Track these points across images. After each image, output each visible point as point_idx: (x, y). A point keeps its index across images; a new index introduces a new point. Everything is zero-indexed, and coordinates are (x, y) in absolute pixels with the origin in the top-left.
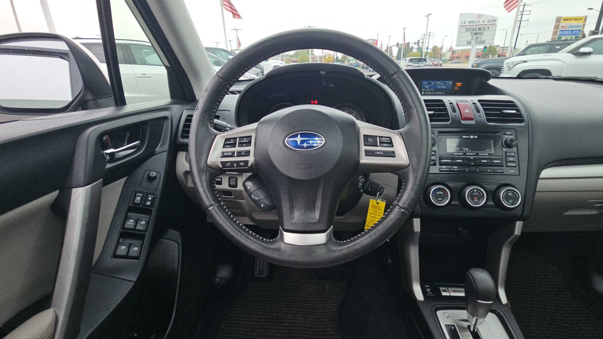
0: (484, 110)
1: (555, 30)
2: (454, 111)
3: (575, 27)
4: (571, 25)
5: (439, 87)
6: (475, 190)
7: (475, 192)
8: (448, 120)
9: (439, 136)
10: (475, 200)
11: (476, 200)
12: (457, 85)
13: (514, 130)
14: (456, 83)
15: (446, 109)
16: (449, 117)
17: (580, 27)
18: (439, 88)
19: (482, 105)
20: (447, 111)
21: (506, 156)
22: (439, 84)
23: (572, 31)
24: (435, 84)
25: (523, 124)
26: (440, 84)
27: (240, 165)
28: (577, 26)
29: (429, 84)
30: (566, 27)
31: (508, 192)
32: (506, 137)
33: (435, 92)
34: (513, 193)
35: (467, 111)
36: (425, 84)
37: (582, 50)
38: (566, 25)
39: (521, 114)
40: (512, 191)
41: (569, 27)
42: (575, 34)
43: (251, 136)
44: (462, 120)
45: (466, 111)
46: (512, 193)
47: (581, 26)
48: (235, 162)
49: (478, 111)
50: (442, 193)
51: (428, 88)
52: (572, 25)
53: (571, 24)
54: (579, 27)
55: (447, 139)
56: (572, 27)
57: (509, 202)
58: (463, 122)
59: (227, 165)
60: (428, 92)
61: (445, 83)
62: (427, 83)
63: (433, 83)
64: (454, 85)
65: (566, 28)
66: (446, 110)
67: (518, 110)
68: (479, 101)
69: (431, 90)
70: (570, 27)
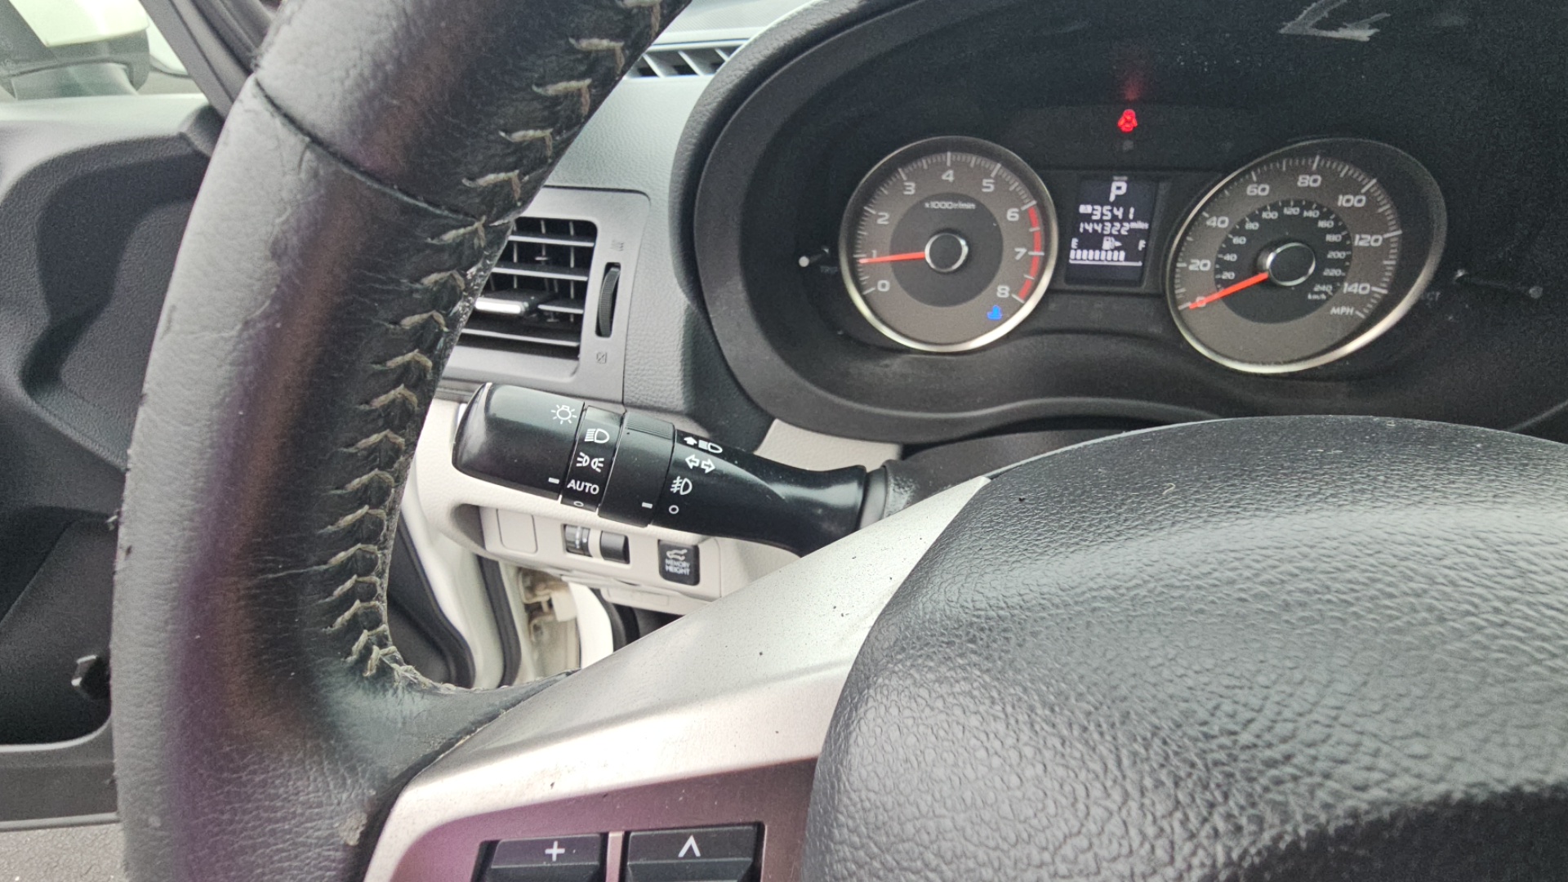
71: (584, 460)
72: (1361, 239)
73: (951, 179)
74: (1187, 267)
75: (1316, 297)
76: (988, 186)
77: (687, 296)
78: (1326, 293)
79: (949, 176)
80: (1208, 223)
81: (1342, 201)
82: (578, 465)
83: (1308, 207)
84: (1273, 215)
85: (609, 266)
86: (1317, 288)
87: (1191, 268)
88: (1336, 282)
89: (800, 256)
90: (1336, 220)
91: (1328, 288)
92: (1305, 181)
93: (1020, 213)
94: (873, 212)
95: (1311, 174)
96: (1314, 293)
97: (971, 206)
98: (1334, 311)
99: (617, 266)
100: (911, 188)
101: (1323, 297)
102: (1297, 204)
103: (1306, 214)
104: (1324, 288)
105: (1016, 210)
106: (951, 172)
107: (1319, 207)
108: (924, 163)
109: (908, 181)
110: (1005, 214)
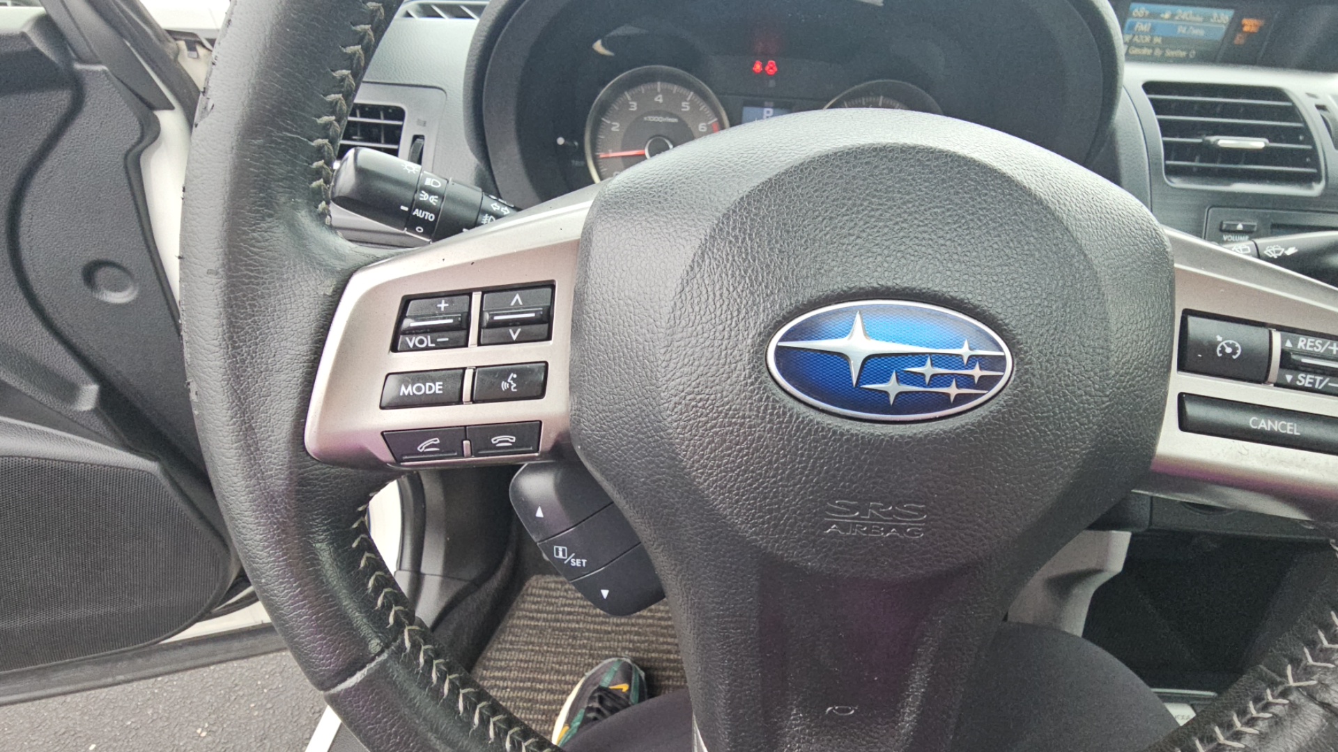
5: (1182, 30)
8: (1314, 180)
12: (1246, 29)
14: (1245, 21)
18: (1181, 33)
22: (1185, 20)
24: (1173, 16)
26: (1190, 21)
27: (494, 447)
29: (1154, 15)
33: (1164, 49)
36: (1137, 17)
43: (551, 285)
48: (465, 431)
51: (1143, 33)
59: (422, 447)
60: (1141, 46)
61: (1207, 19)
62: (1147, 13)
63: (1167, 16)
64: (1236, 25)
69: (1152, 40)
71: (424, 197)
73: (661, 101)
76: (686, 106)
77: (476, 157)
79: (659, 99)
82: (421, 199)
85: (415, 137)
89: (558, 137)
93: (707, 126)
94: (609, 122)
97: (675, 120)
99: (422, 137)
100: (634, 106)
105: (704, 124)
106: (660, 96)
108: (642, 89)
109: (632, 100)
110: (697, 127)
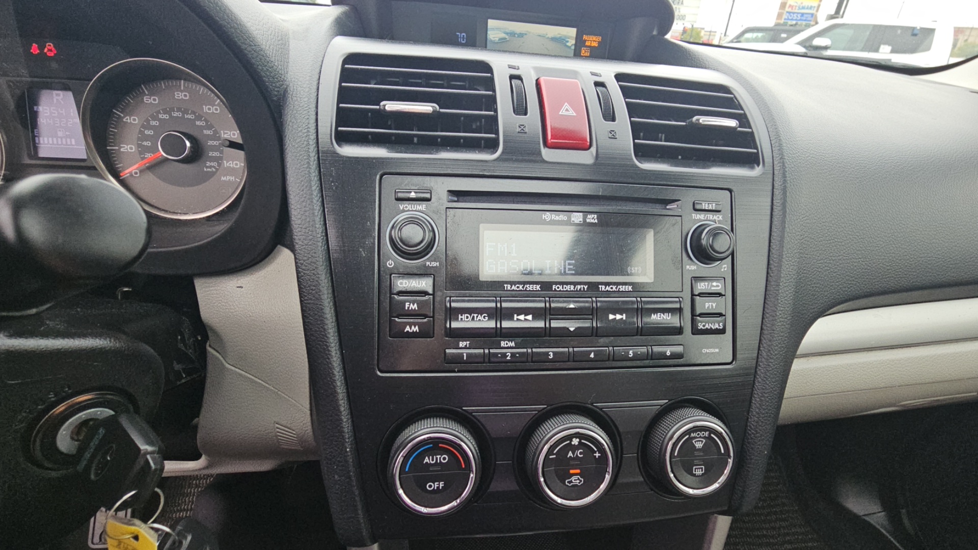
0: (632, 110)
1: (780, 11)
2: (520, 108)
3: (807, 8)
4: (801, 5)
6: (575, 441)
7: (574, 448)
8: (492, 145)
9: (451, 212)
10: (573, 479)
11: (576, 480)
12: (588, 44)
13: (728, 193)
14: (586, 36)
15: (493, 99)
16: (497, 133)
17: (814, 10)
19: (626, 92)
20: (496, 111)
21: (693, 295)
23: (803, 14)
25: (757, 171)
28: (809, 7)
30: (796, 6)
31: (692, 435)
32: (700, 220)
34: (710, 438)
35: (567, 110)
37: (818, 42)
38: (795, 4)
39: (752, 133)
40: (707, 434)
41: (799, 7)
42: (805, 20)
44: (546, 144)
45: (563, 112)
46: (705, 438)
47: (814, 7)
49: (610, 116)
50: (443, 458)
52: (804, 5)
53: (802, 3)
54: (812, 9)
55: (482, 226)
56: (803, 8)
57: (694, 475)
58: (547, 154)
64: (579, 41)
65: (795, 9)
66: (491, 103)
67: (743, 119)
68: (619, 77)
70: (801, 7)
72: (224, 133)
74: (119, 149)
75: (209, 170)
78: (214, 167)
80: (124, 120)
81: (205, 108)
83: (185, 112)
84: (166, 117)
86: (208, 164)
87: (122, 150)
88: (218, 160)
90: (206, 121)
91: (214, 164)
92: (179, 96)
95: (182, 91)
96: (207, 167)
98: (223, 178)
101: (214, 170)
102: (179, 110)
103: (186, 116)
104: (212, 164)
107: (193, 112)
